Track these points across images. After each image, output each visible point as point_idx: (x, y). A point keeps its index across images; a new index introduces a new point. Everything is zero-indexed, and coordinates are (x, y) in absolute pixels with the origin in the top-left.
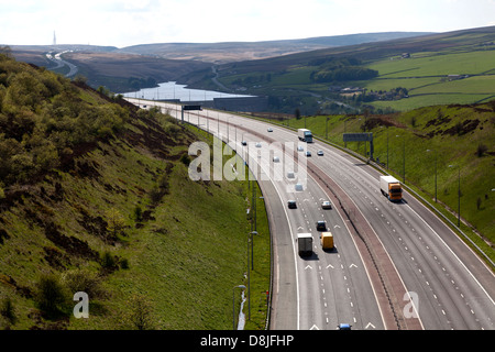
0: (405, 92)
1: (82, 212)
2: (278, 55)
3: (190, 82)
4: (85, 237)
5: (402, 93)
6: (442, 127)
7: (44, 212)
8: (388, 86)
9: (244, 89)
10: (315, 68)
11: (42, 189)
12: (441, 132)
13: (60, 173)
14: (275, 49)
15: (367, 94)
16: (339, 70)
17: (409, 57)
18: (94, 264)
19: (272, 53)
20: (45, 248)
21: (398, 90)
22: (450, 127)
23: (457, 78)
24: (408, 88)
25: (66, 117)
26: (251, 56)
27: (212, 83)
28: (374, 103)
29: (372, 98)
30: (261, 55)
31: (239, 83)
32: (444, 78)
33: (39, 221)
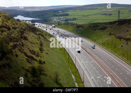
0: (76, 19)
1: (29, 49)
2: (44, 10)
3: (24, 15)
4: (32, 55)
5: (75, 19)
6: (97, 28)
7: (22, 49)
8: (72, 17)
9: (38, 18)
10: (54, 13)
11: (20, 43)
12: (97, 29)
13: (21, 39)
14: (43, 8)
15: (67, 19)
16: (60, 14)
17: (75, 11)
18: (37, 62)
19: (43, 9)
20: (26, 59)
21: (74, 18)
22: (99, 28)
23: (87, 16)
24: (76, 18)
25: (15, 25)
26: (38, 10)
27: (30, 16)
28: (69, 21)
29: (68, 20)
30: (40, 10)
31: (36, 16)
32: (84, 16)
33: (22, 52)
